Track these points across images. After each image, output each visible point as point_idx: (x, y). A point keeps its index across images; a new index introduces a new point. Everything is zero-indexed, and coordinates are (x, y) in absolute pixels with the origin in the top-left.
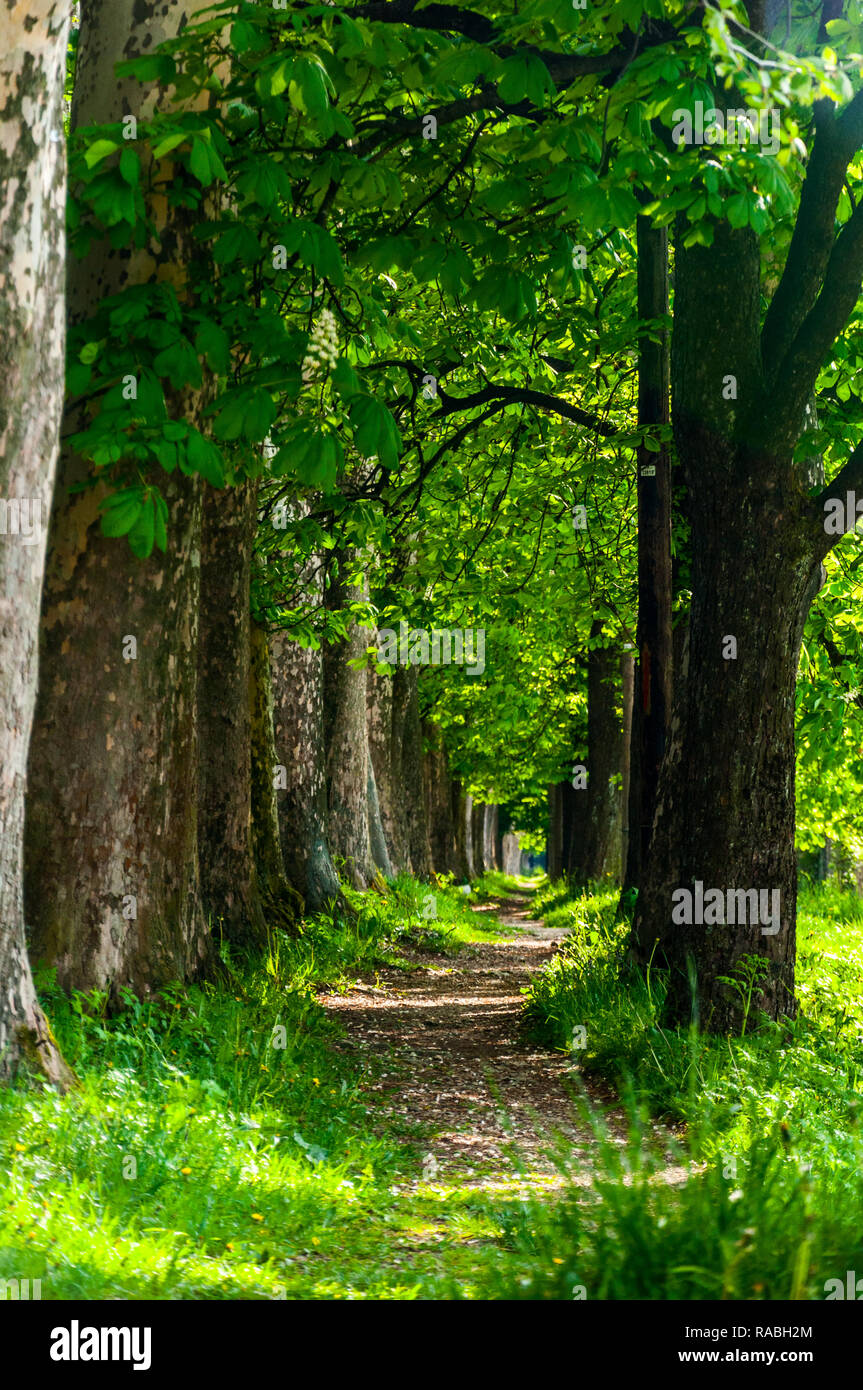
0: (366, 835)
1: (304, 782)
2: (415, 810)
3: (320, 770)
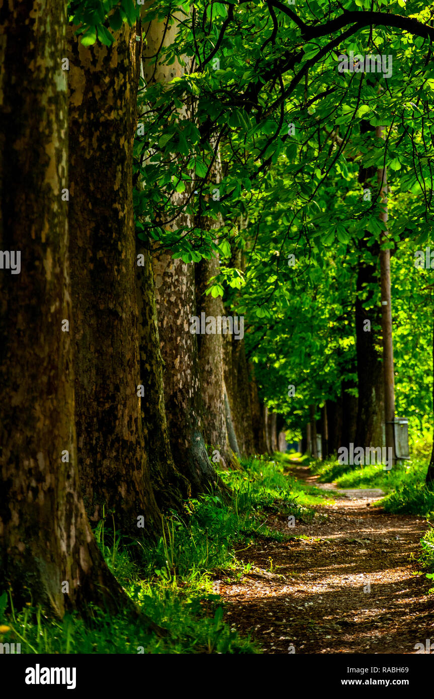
0: (224, 430)
1: (184, 386)
3: (196, 377)
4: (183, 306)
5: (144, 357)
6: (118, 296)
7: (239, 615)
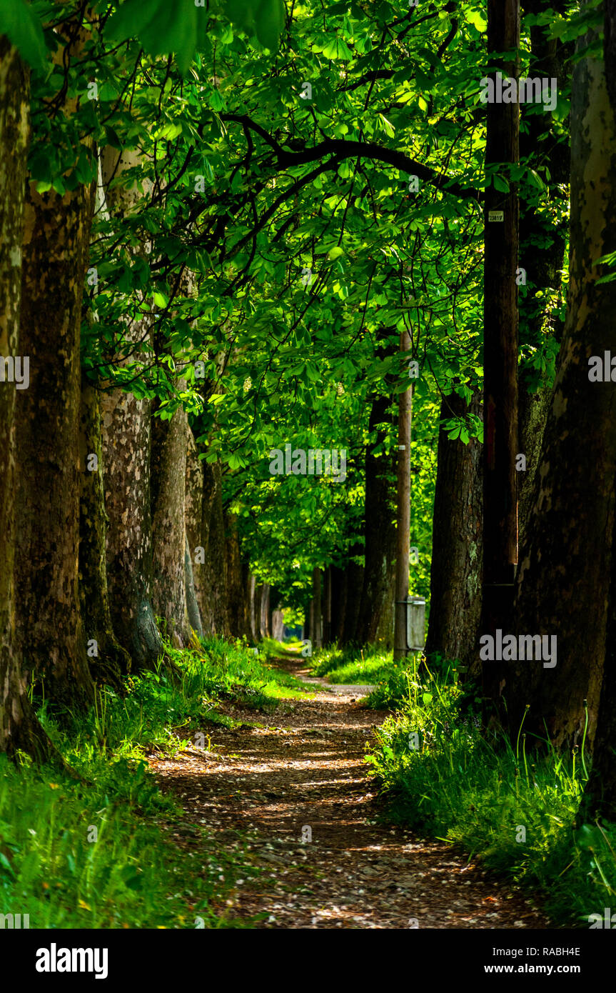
0: (183, 601)
1: (131, 545)
2: (217, 585)
3: (147, 535)
4: (135, 450)
5: (85, 511)
6: (59, 448)
7: (167, 785)
